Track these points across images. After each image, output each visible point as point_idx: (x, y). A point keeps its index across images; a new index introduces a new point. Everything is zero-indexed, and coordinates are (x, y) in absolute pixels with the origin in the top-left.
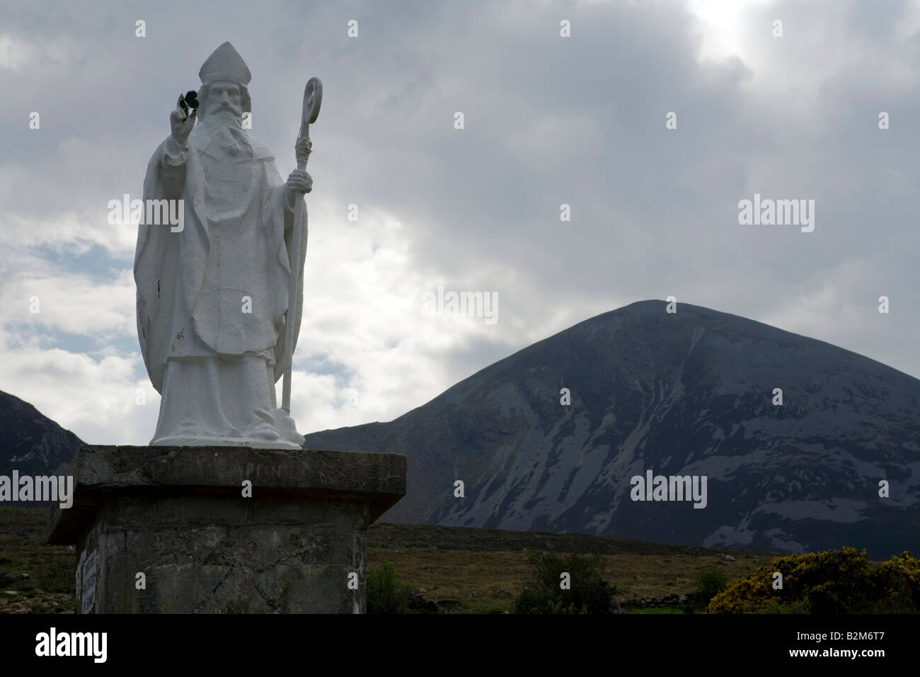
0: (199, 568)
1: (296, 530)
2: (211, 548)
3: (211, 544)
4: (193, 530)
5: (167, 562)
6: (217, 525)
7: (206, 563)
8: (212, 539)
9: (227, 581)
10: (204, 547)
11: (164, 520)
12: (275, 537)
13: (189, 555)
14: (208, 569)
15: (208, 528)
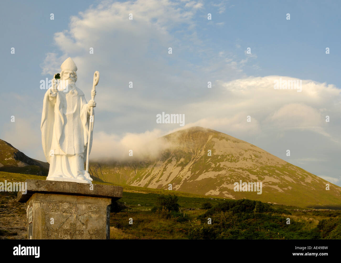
0: (62, 214)
1: (90, 205)
2: (65, 209)
3: (65, 208)
4: (60, 204)
5: (53, 212)
6: (67, 203)
7: (64, 213)
8: (66, 206)
9: (70, 217)
10: (63, 208)
11: (51, 200)
12: (84, 207)
13: (59, 210)
14: (64, 214)
15: (64, 203)
